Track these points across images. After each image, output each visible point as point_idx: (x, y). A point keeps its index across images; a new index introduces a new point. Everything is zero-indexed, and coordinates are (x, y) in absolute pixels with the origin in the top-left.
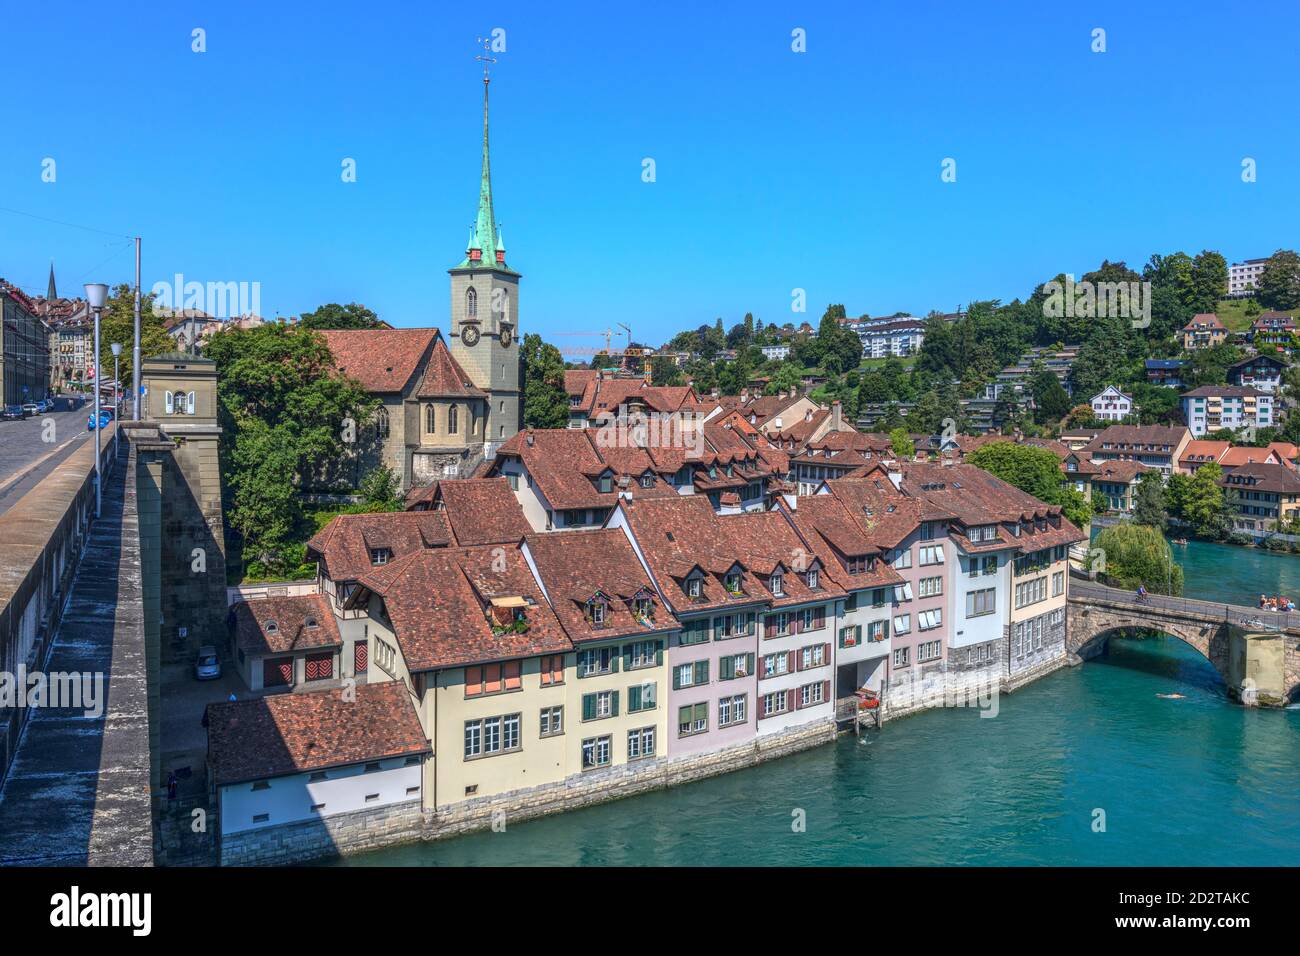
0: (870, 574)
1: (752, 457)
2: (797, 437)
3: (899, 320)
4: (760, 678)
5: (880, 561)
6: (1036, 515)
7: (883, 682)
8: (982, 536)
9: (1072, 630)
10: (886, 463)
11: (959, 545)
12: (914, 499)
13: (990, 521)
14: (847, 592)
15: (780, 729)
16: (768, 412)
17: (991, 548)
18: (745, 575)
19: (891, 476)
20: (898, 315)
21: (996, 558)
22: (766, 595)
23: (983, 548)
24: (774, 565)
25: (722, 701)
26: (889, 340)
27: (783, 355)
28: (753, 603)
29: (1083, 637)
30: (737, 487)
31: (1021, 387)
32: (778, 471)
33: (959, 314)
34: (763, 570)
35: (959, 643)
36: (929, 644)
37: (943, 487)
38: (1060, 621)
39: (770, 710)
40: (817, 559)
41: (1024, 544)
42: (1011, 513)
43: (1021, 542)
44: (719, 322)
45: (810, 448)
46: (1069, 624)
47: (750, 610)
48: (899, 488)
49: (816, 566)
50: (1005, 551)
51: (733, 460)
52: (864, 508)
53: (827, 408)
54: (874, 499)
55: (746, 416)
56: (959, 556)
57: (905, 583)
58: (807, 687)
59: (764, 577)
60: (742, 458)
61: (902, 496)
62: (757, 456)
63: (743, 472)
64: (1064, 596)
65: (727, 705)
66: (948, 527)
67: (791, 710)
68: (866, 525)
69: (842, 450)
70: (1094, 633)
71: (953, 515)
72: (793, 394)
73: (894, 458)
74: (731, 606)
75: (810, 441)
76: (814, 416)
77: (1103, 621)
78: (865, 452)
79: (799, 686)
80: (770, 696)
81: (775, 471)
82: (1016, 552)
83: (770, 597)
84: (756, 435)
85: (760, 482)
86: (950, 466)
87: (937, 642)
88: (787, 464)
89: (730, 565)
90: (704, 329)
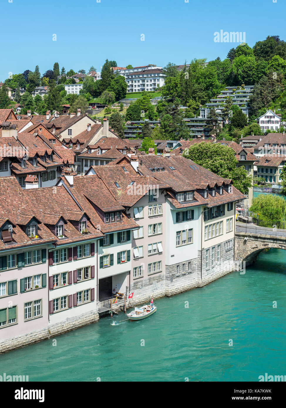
0: (118, 223)
1: (50, 153)
2: (81, 141)
3: (149, 68)
4: (51, 289)
5: (124, 215)
6: (216, 185)
7: (127, 288)
8: (185, 199)
9: (238, 252)
10: (130, 155)
11: (171, 204)
12: (145, 177)
13: (190, 188)
14: (104, 234)
15: (64, 319)
16: (63, 125)
17: (190, 205)
18: (39, 226)
19: (132, 163)
20: (149, 66)
21: (194, 210)
22: (53, 238)
23: (185, 205)
24: (58, 219)
25: (27, 304)
26: (143, 81)
27: (78, 91)
28: (45, 243)
29: (243, 255)
30: (40, 172)
31: (220, 111)
32: (68, 162)
33: (185, 65)
34: (51, 223)
35: (172, 262)
36: (155, 263)
37: (163, 169)
38: (231, 247)
39: (57, 308)
40: (85, 214)
41: (209, 203)
42: (202, 184)
43: (207, 201)
44: (37, 69)
45: (89, 148)
46: (236, 248)
47: (43, 248)
48: (137, 171)
49: (85, 219)
50: (198, 206)
51: (37, 155)
52: (116, 183)
53: (100, 123)
54: (122, 177)
55: (49, 128)
56: (171, 210)
57: (139, 227)
58: (80, 293)
59: (51, 227)
60: (43, 154)
61: (139, 175)
62: (53, 153)
63: (43, 163)
64: (233, 232)
65: (30, 306)
66: (165, 193)
67: (70, 307)
68: (116, 193)
69: (109, 149)
70: (249, 253)
71: (168, 186)
72: (79, 114)
73: (134, 153)
74: (30, 245)
75: (89, 144)
76: (92, 128)
77: (254, 246)
78: (123, 150)
79: (75, 293)
80: (57, 300)
81: (66, 163)
82: (205, 207)
83: (56, 239)
84: (54, 140)
85: (56, 170)
86: (168, 157)
87: (159, 262)
88: (73, 158)
89: (30, 219)
90: (27, 72)
